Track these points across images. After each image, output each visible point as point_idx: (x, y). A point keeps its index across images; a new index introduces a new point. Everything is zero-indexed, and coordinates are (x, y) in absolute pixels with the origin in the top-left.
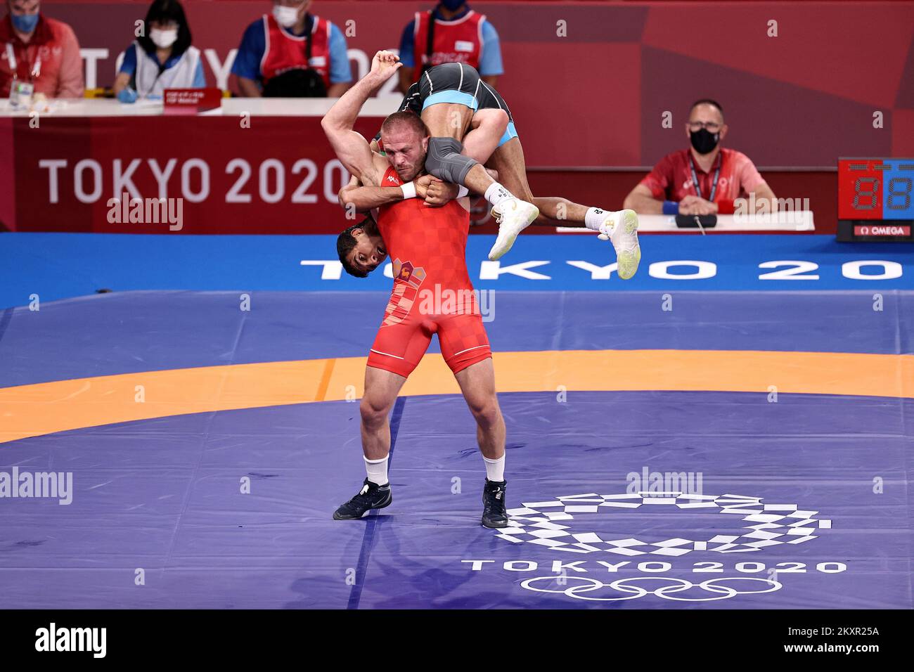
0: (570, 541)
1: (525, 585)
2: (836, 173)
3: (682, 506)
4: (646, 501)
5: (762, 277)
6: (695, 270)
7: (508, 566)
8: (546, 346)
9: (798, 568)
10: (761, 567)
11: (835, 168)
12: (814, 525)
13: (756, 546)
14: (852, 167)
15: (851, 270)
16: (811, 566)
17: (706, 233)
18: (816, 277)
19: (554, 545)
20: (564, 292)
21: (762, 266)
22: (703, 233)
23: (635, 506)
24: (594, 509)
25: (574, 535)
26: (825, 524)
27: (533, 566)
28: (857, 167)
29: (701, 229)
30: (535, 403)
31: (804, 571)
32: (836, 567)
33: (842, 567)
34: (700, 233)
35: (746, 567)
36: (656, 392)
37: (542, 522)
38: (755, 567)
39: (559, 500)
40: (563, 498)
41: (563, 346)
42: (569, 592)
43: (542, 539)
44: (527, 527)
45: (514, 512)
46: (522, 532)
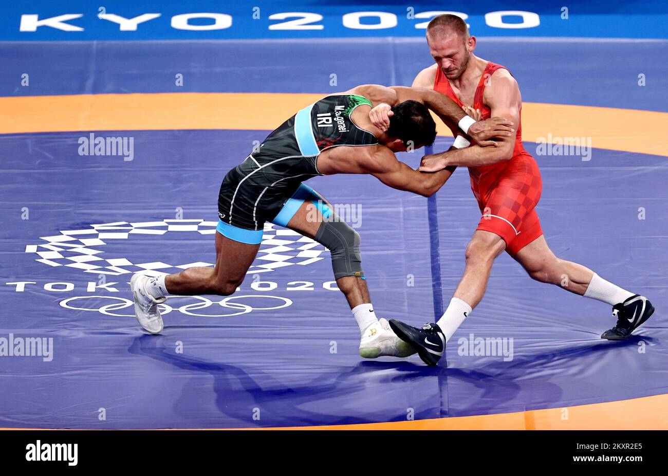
0: (103, 265)
1: (63, 304)
3: (203, 232)
4: (172, 228)
5: (271, 28)
6: (212, 21)
7: (48, 287)
8: (80, 90)
9: (307, 286)
10: (274, 286)
12: (321, 248)
13: (269, 267)
15: (351, 20)
16: (318, 284)
18: (321, 27)
19: (89, 268)
20: (95, 42)
21: (272, 17)
23: (162, 232)
24: (124, 236)
25: (107, 260)
27: (70, 287)
31: (312, 289)
35: (261, 286)
36: (179, 131)
37: (79, 249)
38: (268, 286)
39: (93, 228)
40: (97, 227)
41: (96, 90)
42: (103, 310)
43: (78, 263)
44: (67, 252)
45: (54, 239)
46: (60, 256)
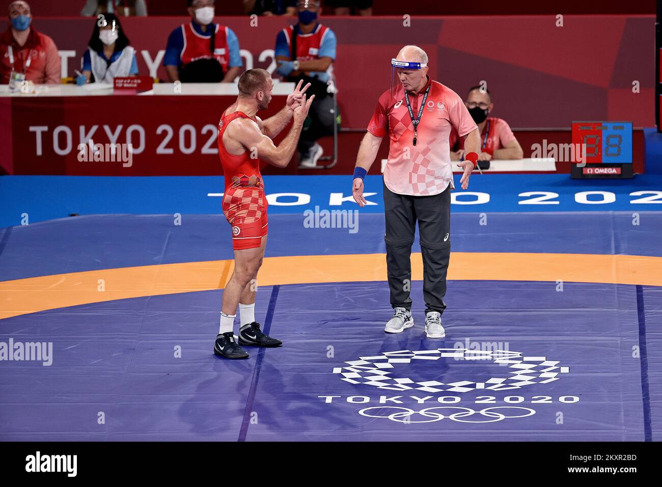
0: (391, 383)
1: (361, 412)
2: (570, 132)
4: (443, 355)
5: (521, 203)
6: (476, 198)
7: (350, 400)
9: (547, 400)
10: (521, 399)
11: (569, 129)
12: (558, 370)
13: (518, 385)
14: (581, 128)
15: (581, 197)
16: (555, 398)
17: (483, 173)
18: (557, 203)
19: (381, 385)
21: (521, 195)
22: (481, 173)
23: (436, 358)
24: (408, 361)
25: (395, 379)
26: (565, 370)
27: (367, 399)
28: (585, 128)
29: (479, 170)
30: (367, 289)
31: (551, 402)
32: (572, 399)
33: (576, 399)
34: (479, 173)
35: (511, 399)
37: (374, 371)
38: (517, 399)
39: (384, 355)
40: (386, 354)
42: (391, 417)
43: (373, 381)
44: (364, 373)
45: (354, 363)
46: (359, 376)
